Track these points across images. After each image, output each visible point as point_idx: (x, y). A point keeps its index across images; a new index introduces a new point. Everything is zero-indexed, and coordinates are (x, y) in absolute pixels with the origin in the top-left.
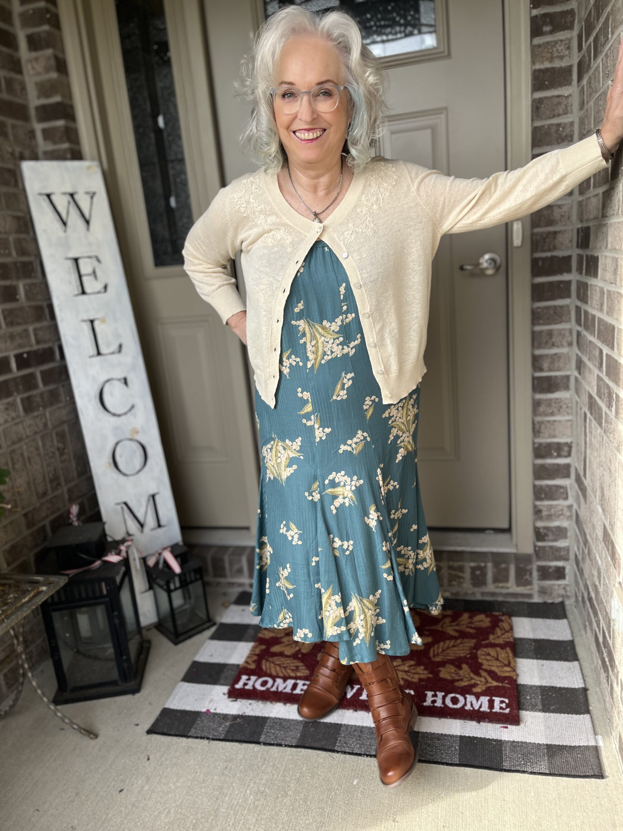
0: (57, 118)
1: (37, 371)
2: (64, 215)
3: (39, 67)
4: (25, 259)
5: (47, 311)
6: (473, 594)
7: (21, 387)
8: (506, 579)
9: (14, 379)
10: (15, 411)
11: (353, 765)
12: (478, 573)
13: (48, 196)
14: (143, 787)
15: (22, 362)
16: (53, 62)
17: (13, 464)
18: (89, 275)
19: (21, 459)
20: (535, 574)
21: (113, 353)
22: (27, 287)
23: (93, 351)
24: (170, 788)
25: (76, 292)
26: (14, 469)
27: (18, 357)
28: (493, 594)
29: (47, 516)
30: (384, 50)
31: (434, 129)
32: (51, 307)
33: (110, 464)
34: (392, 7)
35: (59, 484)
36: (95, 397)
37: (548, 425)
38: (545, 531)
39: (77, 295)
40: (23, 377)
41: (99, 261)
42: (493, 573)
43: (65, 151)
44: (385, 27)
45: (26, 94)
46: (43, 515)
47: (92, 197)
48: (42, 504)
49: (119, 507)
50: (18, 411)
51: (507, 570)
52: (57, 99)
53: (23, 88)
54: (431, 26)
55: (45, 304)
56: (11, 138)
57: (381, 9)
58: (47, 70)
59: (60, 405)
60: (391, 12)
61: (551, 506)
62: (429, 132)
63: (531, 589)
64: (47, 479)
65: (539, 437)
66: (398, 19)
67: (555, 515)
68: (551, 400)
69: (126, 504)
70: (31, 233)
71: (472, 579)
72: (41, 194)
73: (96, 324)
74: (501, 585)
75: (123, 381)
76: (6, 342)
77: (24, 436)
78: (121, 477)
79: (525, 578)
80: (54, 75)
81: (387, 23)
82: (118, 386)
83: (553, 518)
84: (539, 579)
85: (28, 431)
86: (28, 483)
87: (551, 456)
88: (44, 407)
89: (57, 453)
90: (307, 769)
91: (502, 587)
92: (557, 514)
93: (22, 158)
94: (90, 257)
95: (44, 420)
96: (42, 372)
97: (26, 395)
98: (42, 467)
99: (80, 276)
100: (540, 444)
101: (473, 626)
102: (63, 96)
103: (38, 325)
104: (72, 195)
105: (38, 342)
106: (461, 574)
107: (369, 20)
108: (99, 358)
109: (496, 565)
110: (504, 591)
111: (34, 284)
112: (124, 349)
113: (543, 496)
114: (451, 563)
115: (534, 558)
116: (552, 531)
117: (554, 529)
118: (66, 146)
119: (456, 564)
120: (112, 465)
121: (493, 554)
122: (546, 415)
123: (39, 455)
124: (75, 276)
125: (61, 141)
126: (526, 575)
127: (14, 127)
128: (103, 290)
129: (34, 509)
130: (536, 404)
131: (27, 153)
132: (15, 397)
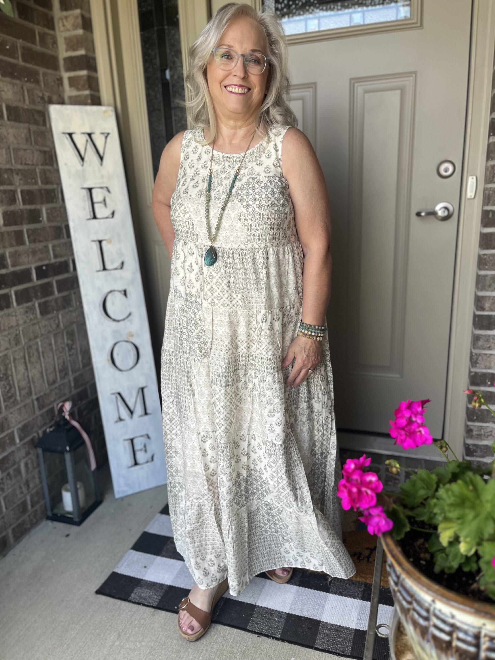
0: (81, 69)
1: (54, 280)
2: (82, 152)
3: (69, 25)
4: (49, 187)
5: (64, 231)
7: (39, 294)
9: (34, 287)
10: (33, 314)
13: (70, 135)
15: (41, 273)
16: (80, 21)
17: (30, 357)
18: (100, 203)
21: (116, 269)
22: (49, 211)
23: (100, 267)
25: (89, 217)
26: (30, 361)
27: (39, 269)
30: (364, 18)
31: (403, 90)
32: (67, 227)
33: (108, 360)
35: (67, 374)
36: (100, 305)
37: (485, 357)
38: (474, 448)
39: (89, 219)
40: (42, 286)
41: (109, 191)
43: (86, 96)
45: (57, 47)
46: (52, 399)
47: (106, 137)
48: (51, 391)
49: (114, 397)
50: (36, 314)
52: (82, 52)
53: (55, 42)
55: (63, 226)
56: (42, 84)
58: (75, 27)
59: (71, 309)
61: (481, 426)
62: (399, 92)
64: (57, 370)
65: (476, 367)
67: (484, 435)
68: (489, 336)
69: (119, 394)
70: (55, 166)
72: (64, 133)
73: (104, 244)
75: (123, 292)
76: (28, 256)
77: (40, 335)
78: (117, 372)
80: (80, 32)
82: (120, 296)
83: (483, 437)
85: (43, 331)
86: (41, 373)
87: (485, 384)
88: (58, 310)
89: (67, 348)
92: (486, 434)
93: (51, 102)
94: (102, 188)
95: (57, 321)
96: (57, 282)
97: (43, 300)
98: (54, 359)
99: (93, 204)
100: (476, 373)
102: (87, 50)
103: (56, 242)
104: (90, 135)
105: (56, 257)
106: (397, 477)
108: (105, 272)
111: (55, 208)
112: (125, 266)
113: (475, 418)
116: (480, 448)
117: (482, 447)
118: (87, 92)
120: (111, 362)
121: (426, 461)
122: (484, 349)
123: (51, 350)
124: (88, 204)
125: (83, 89)
127: (45, 75)
128: (111, 216)
129: (45, 394)
130: (476, 339)
131: (55, 98)
132: (34, 303)
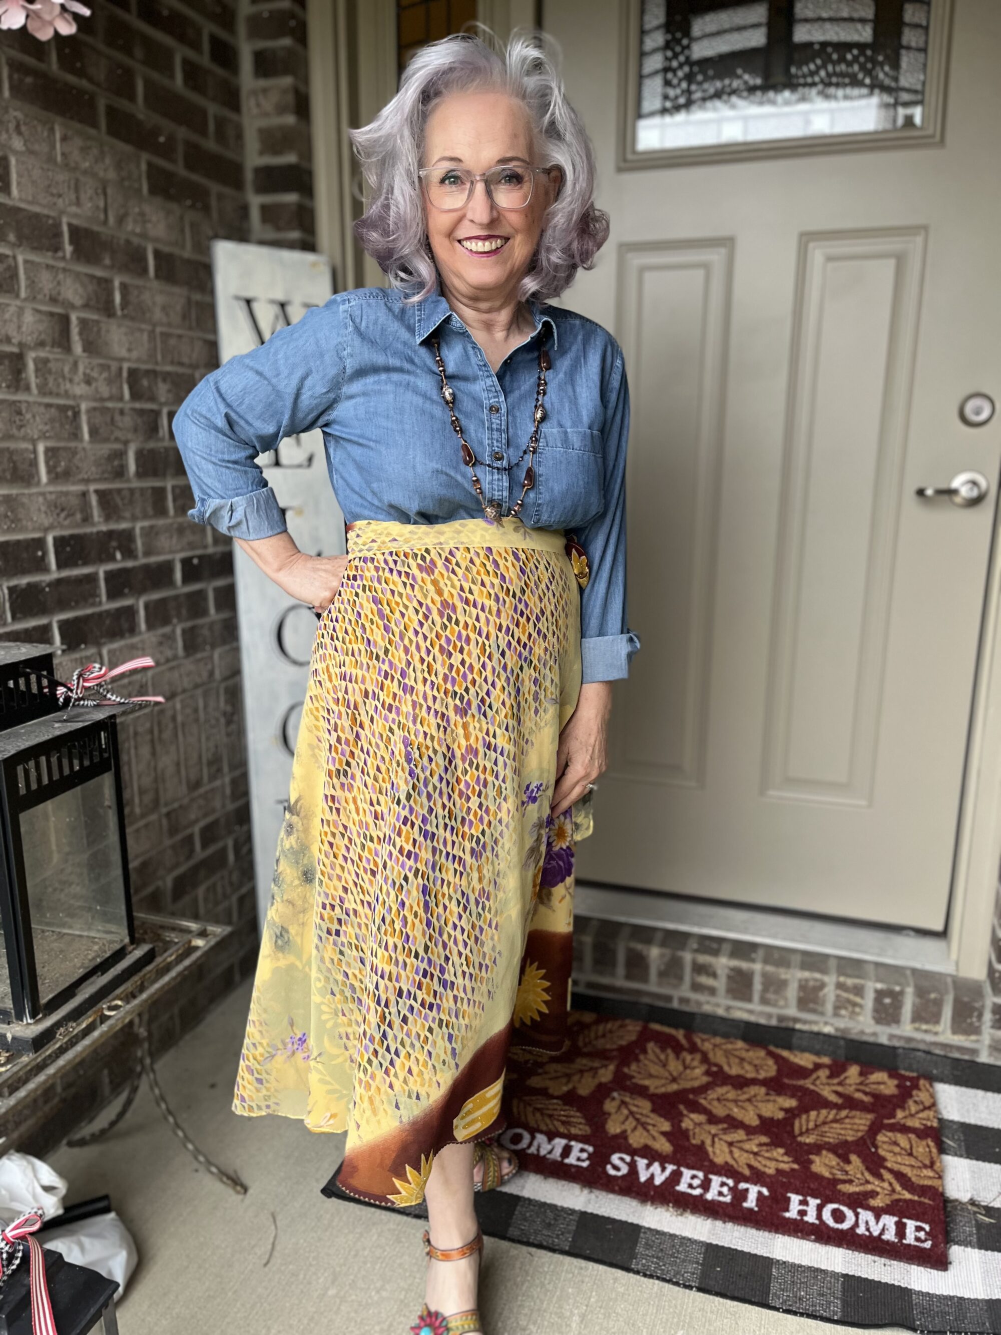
0: (287, 189)
1: (210, 587)
3: (268, 104)
6: (875, 1034)
7: (184, 612)
8: (935, 1018)
9: (176, 597)
10: (171, 648)
11: (676, 1306)
12: (887, 1001)
13: (249, 302)
14: (327, 1289)
15: (191, 572)
16: (290, 99)
17: (160, 732)
19: (171, 726)
20: (988, 1016)
24: (370, 1297)
26: (160, 739)
27: (186, 562)
28: (909, 1040)
29: (196, 821)
30: (833, 122)
31: (901, 260)
33: (277, 739)
34: (854, 56)
35: (219, 770)
36: (271, 631)
40: (189, 595)
42: (914, 1005)
43: (293, 242)
44: (837, 85)
45: (243, 146)
46: (193, 816)
48: (192, 800)
49: (280, 807)
50: (176, 649)
51: (939, 1004)
52: (290, 158)
53: (240, 136)
54: (916, 92)
56: (215, 214)
57: (835, 56)
58: (281, 110)
60: (849, 64)
62: (892, 263)
63: (977, 1041)
64: (204, 760)
66: (860, 76)
71: (876, 1010)
72: (237, 297)
74: (924, 1027)
76: (171, 537)
77: (179, 690)
79: (969, 1021)
80: (290, 119)
81: (840, 80)
82: (306, 618)
84: (993, 1027)
85: (186, 683)
86: (178, 764)
88: (213, 646)
89: (223, 721)
90: (597, 1301)
91: (926, 1031)
95: (209, 667)
96: (214, 591)
98: (199, 741)
101: (867, 1090)
102: (300, 155)
104: (282, 305)
105: (216, 541)
106: (858, 1000)
107: (812, 74)
109: (921, 992)
110: (929, 1038)
114: (842, 979)
115: (988, 989)
118: (295, 235)
119: (850, 982)
120: (280, 741)
121: (914, 971)
123: (197, 720)
125: (289, 227)
126: (971, 1016)
127: (220, 197)
128: (306, 463)
129: (181, 807)
132: (175, 626)
